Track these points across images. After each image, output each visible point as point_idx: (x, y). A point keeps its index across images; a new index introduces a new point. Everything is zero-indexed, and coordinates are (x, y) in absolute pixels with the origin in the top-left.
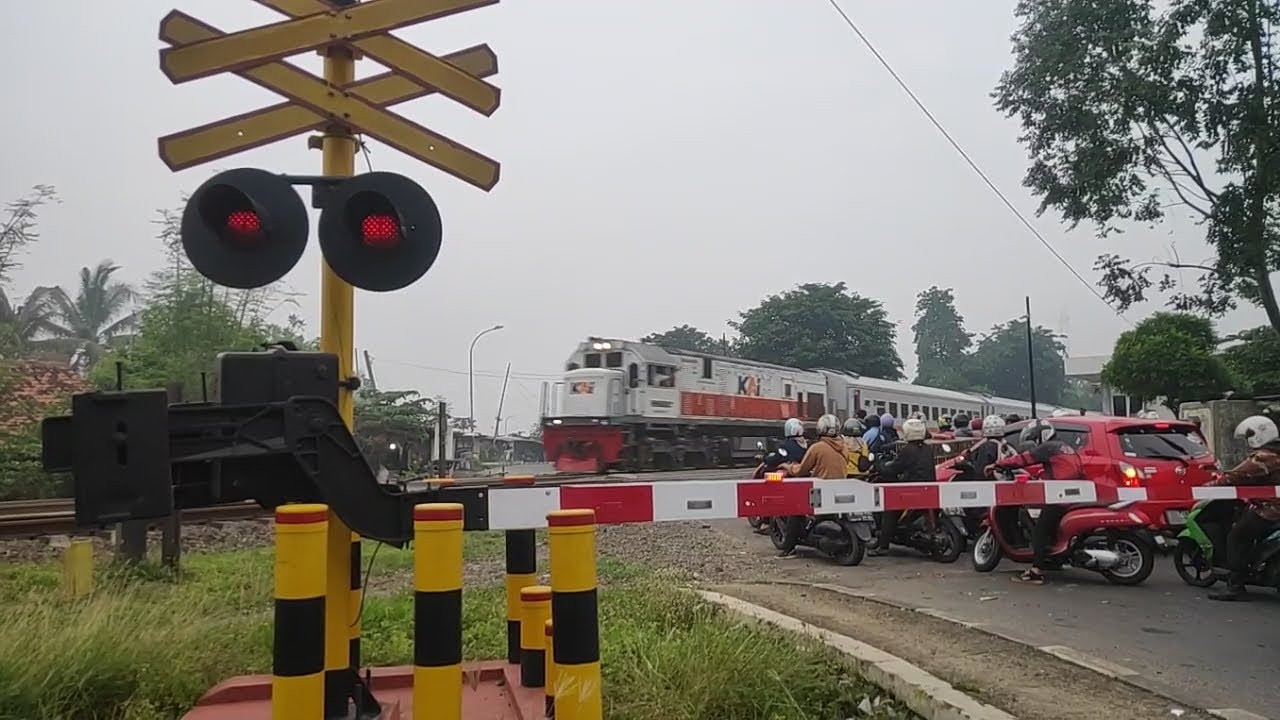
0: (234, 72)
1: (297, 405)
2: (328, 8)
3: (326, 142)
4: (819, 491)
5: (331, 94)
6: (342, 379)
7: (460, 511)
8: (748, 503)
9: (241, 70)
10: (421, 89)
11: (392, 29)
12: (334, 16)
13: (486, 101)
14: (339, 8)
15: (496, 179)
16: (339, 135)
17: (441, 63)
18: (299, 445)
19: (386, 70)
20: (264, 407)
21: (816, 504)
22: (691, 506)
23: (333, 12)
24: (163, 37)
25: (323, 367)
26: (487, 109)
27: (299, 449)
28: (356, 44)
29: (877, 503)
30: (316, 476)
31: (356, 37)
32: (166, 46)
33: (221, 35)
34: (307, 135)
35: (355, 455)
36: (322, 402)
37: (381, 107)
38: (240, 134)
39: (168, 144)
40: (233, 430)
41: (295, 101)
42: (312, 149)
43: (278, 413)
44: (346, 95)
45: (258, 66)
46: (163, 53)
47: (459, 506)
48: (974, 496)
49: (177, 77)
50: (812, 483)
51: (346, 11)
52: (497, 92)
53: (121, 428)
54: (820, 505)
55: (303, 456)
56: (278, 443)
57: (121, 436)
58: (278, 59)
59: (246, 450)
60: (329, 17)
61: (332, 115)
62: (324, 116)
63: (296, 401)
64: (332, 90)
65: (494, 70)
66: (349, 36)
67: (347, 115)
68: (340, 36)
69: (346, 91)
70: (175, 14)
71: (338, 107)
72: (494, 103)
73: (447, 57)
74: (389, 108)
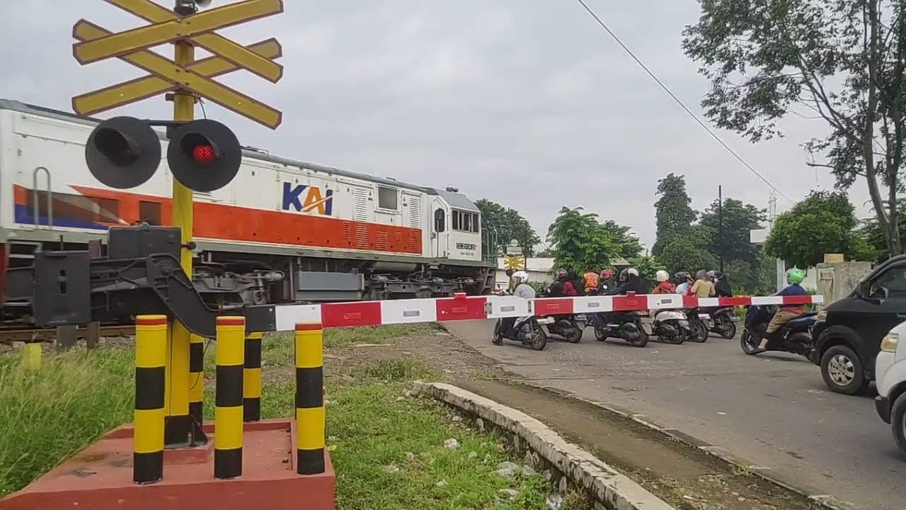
0: (118, 57)
1: (154, 259)
2: (175, 17)
3: (176, 97)
4: (491, 304)
5: (178, 71)
6: (183, 242)
7: (242, 320)
8: (443, 312)
9: (121, 56)
10: (234, 67)
11: (216, 29)
12: (179, 22)
13: (274, 74)
14: (182, 17)
15: (279, 122)
16: (182, 95)
17: (245, 50)
18: (156, 283)
19: (211, 55)
20: (133, 261)
21: (488, 312)
22: (405, 314)
23: (179, 20)
24: (75, 36)
25: (171, 236)
26: (274, 79)
27: (156, 285)
28: (194, 39)
29: (530, 311)
30: (167, 300)
31: (193, 35)
32: (77, 41)
33: (111, 34)
34: (164, 94)
35: (190, 288)
36: (169, 257)
37: (208, 78)
38: (122, 95)
39: (78, 101)
40: (116, 275)
41: (154, 74)
42: (169, 102)
43: (142, 265)
44: (187, 71)
45: (132, 53)
46: (75, 46)
47: (243, 318)
48: (598, 305)
49: (83, 60)
50: (485, 299)
51: (186, 19)
52: (281, 68)
53: (63, 273)
54: (491, 312)
55: (159, 289)
56: (143, 281)
57: (62, 279)
58: (144, 49)
59: (123, 285)
60: (176, 23)
61: (178, 83)
62: (173, 84)
63: (153, 257)
64: (179, 68)
65: (280, 55)
66: (189, 35)
67: (187, 84)
68: (182, 35)
69: (187, 68)
70: (82, 21)
71: (183, 78)
72: (278, 75)
73: (250, 46)
74: (213, 79)
